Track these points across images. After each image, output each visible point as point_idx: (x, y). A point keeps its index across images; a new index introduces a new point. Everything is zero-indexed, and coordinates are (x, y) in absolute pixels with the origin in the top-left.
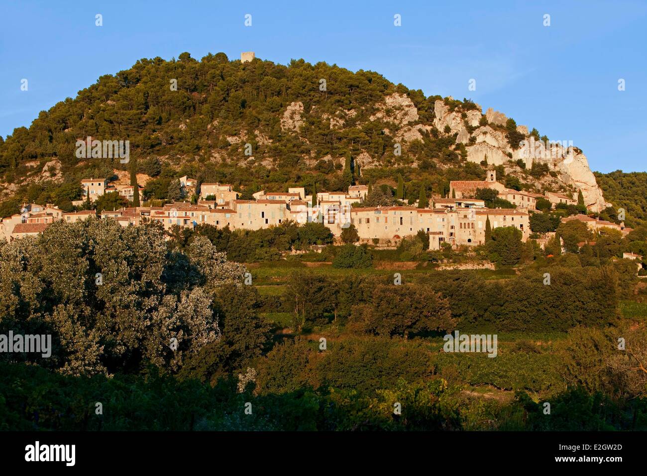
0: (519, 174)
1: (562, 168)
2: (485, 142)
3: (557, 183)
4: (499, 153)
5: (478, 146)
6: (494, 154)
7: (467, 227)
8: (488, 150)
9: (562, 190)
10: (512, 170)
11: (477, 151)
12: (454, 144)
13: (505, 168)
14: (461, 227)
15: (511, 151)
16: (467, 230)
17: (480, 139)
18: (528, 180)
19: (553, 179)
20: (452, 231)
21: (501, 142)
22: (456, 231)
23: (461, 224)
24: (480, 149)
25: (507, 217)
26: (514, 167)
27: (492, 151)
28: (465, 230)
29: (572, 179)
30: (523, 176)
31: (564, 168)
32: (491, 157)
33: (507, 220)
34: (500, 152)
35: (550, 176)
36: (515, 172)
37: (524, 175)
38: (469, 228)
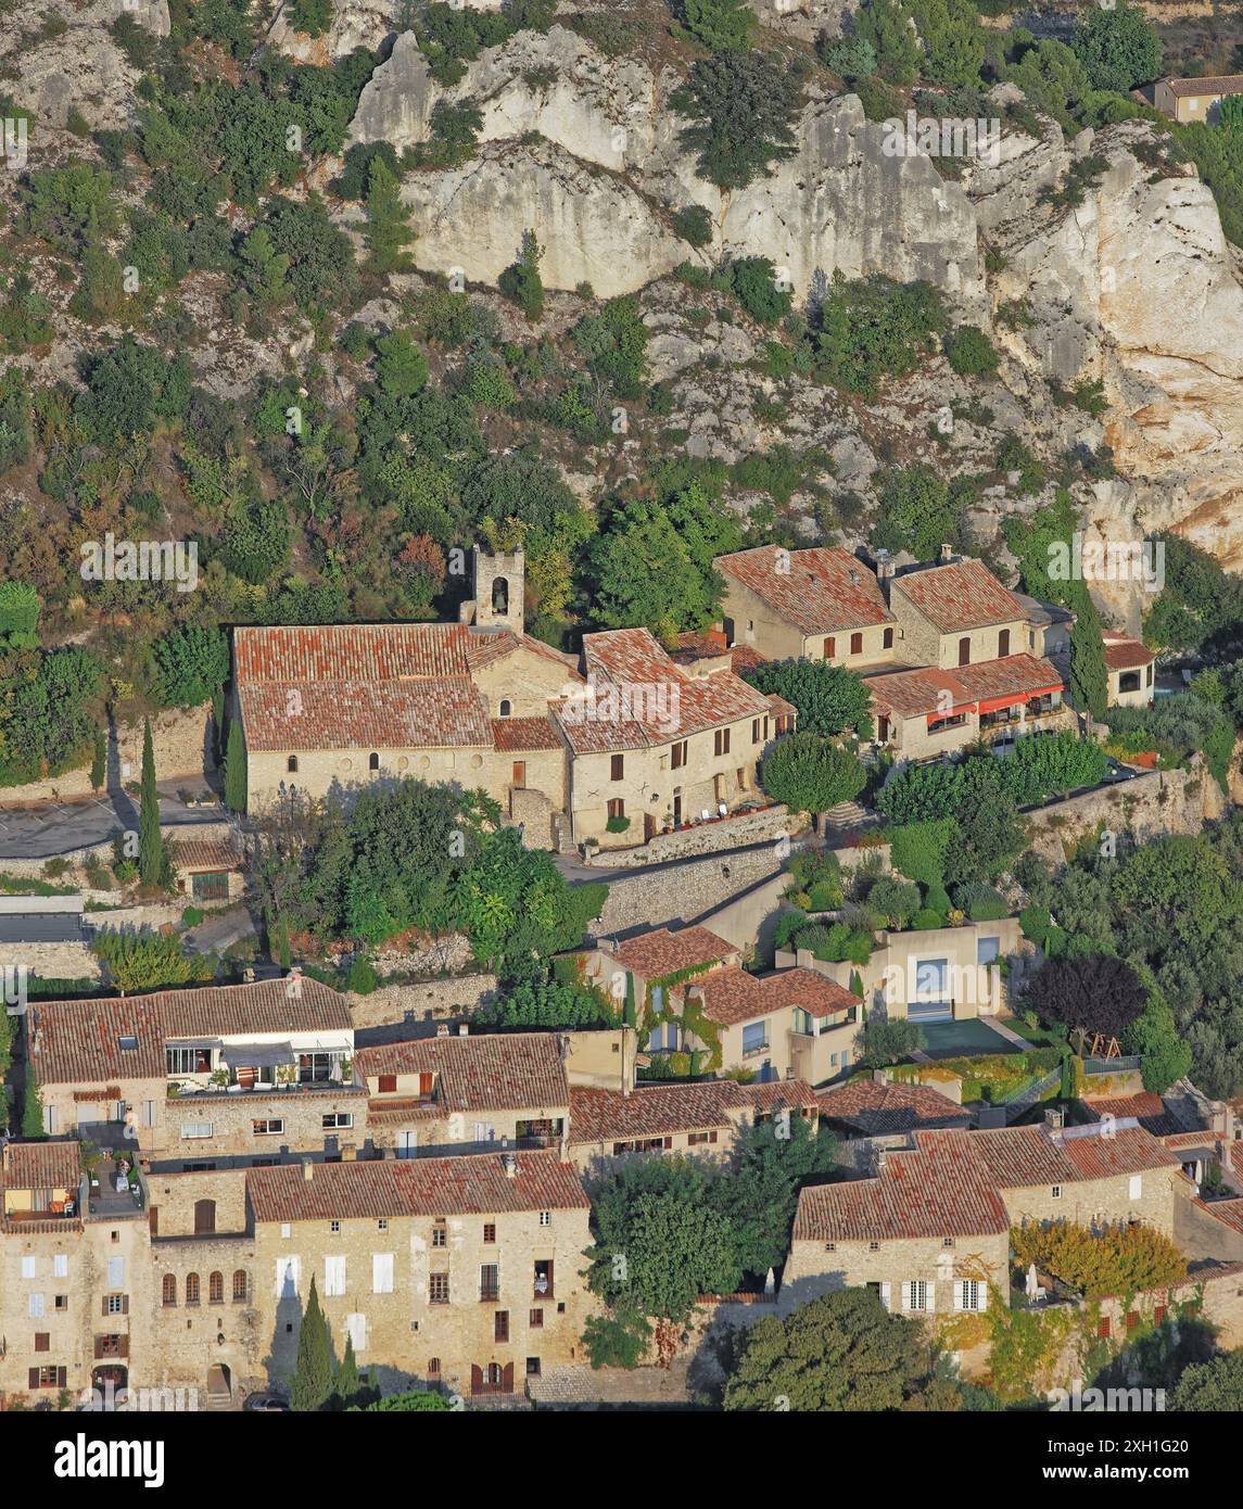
0: (739, 377)
1: (1042, 279)
2: (532, 138)
3: (986, 418)
4: (623, 215)
5: (490, 171)
6: (593, 225)
7: (204, 1295)
8: (557, 198)
9: (1014, 477)
10: (693, 351)
11: (482, 201)
12: (334, 153)
13: (653, 332)
14: (169, 1300)
15: (704, 194)
16: (207, 1316)
17: (501, 120)
18: (795, 421)
19: (965, 393)
20: (113, 1324)
21: (646, 133)
22: (138, 1325)
23: (169, 1280)
24: (502, 188)
25: (455, 1223)
26: (713, 328)
27: (578, 206)
28: (193, 1314)
29: (1108, 345)
30: (759, 396)
31: (1054, 275)
32: (571, 242)
33: (456, 1241)
34: (633, 208)
35: (947, 370)
36: (712, 362)
37: (768, 386)
38: (216, 1298)
